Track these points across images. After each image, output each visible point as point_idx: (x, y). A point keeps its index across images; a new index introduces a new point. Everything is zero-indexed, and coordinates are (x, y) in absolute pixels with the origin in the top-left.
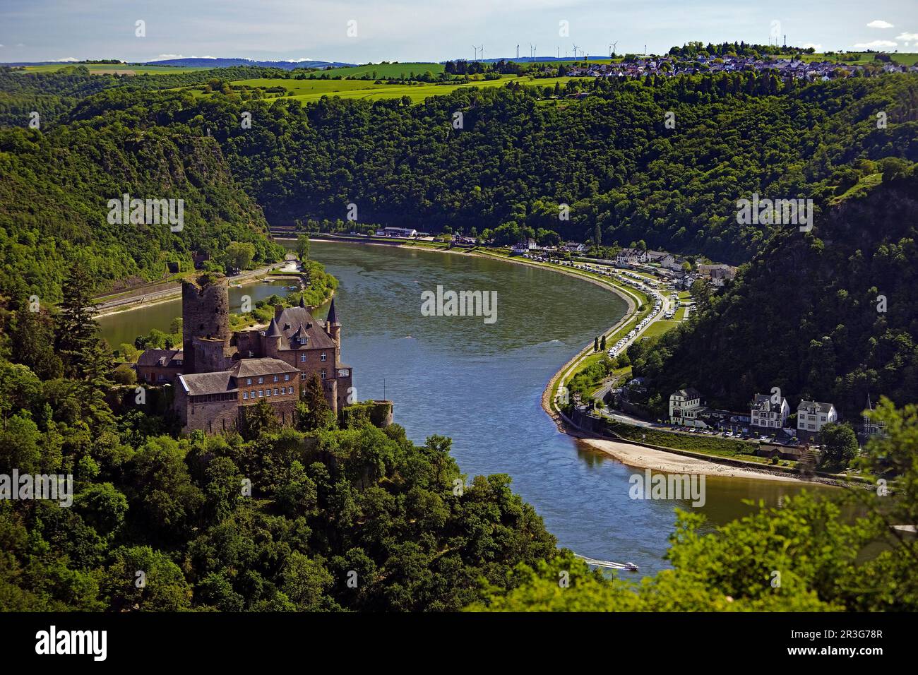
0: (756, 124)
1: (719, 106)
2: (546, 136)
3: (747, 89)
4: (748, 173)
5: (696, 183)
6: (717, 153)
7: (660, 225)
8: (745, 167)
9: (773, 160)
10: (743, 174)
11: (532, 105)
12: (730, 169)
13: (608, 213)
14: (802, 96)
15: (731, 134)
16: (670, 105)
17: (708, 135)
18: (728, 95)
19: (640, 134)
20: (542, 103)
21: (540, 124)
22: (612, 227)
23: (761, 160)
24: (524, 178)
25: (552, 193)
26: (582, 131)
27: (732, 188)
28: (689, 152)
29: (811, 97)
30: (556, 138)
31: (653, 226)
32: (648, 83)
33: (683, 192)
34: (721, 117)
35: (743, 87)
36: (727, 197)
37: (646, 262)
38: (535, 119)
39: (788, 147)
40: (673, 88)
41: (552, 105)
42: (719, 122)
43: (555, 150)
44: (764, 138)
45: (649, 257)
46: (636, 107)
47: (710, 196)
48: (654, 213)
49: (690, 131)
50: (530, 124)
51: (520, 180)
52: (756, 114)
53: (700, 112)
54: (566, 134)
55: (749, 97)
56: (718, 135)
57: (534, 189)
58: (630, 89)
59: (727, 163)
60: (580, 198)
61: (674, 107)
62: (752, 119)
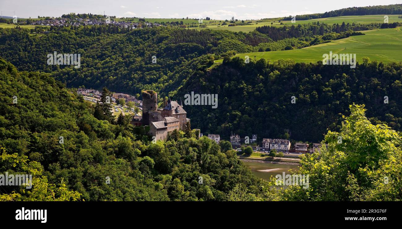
0: (117, 44)
1: (100, 37)
2: (36, 47)
3: (109, 31)
4: (120, 62)
5: (99, 65)
6: (105, 54)
7: (89, 80)
8: (117, 59)
9: (127, 57)
10: (117, 61)
11: (27, 36)
12: (111, 60)
13: (67, 76)
14: (132, 34)
15: (108, 48)
16: (82, 37)
17: (99, 48)
18: (102, 33)
19: (72, 47)
20: (31, 35)
21: (32, 43)
22: (69, 81)
23: (122, 57)
24: (30, 63)
25: (42, 69)
26: (50, 46)
27: (114, 67)
28: (94, 54)
29: (135, 34)
30: (40, 48)
31: (86, 80)
32: (72, 28)
33: (95, 68)
34: (101, 41)
35: (107, 31)
36: (113, 70)
37: (88, 93)
38: (30, 41)
39: (133, 53)
40: (82, 30)
41: (35, 36)
42: (101, 43)
43: (41, 53)
44: (121, 49)
45: (89, 91)
46: (69, 37)
47: (107, 70)
48: (85, 75)
49: (91, 46)
50: (28, 43)
51: (28, 64)
52: (116, 40)
53: (93, 40)
54: (45, 47)
55: (110, 34)
56: (102, 48)
57: (35, 67)
58: (66, 30)
59: (109, 58)
60: (53, 70)
61: (83, 37)
62: (115, 42)
